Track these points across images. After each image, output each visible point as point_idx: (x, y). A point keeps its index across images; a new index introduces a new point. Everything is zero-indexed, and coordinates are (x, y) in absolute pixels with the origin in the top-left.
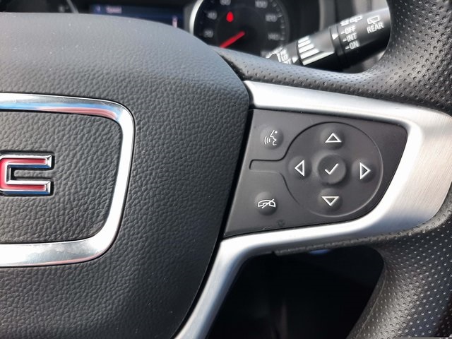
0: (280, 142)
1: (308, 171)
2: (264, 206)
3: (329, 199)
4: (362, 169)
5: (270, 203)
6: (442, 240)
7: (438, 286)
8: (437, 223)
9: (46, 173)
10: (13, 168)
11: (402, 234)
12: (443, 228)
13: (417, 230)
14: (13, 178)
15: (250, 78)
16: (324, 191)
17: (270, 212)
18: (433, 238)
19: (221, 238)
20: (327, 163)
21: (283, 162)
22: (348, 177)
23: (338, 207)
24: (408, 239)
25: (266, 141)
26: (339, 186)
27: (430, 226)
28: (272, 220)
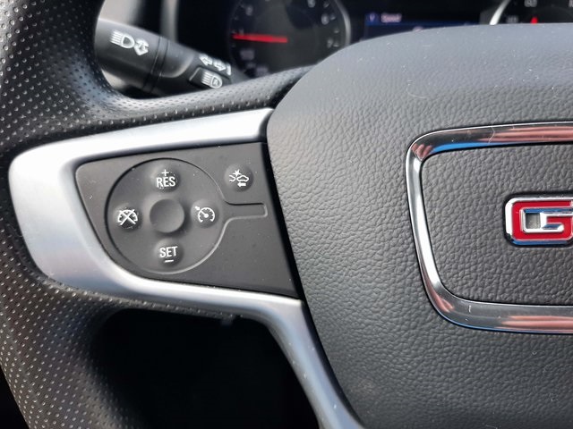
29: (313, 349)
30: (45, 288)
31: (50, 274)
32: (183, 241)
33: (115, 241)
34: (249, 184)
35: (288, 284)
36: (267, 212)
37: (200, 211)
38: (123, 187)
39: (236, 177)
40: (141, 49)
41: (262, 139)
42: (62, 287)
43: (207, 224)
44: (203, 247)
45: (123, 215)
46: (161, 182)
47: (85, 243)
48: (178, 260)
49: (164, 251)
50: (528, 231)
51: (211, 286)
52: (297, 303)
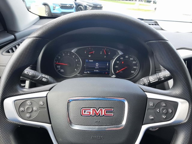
0: (153, 105)
1: (160, 111)
2: (151, 118)
3: (164, 117)
4: (170, 111)
5: (152, 117)
6: (188, 124)
7: (187, 134)
8: (185, 121)
9: (113, 112)
10: (106, 111)
11: (179, 124)
12: (187, 122)
13: (181, 123)
14: (106, 113)
15: (146, 92)
16: (163, 115)
17: (152, 119)
18: (185, 124)
19: (142, 125)
20: (163, 110)
21: (154, 109)
22: (167, 112)
23: (166, 118)
24: (180, 124)
25: (151, 105)
26: (166, 114)
27: (184, 122)
28: (153, 121)
29: (53, 133)
30: (7, 121)
31: (8, 119)
32: (31, 114)
33: (20, 113)
34: (43, 104)
35: (49, 122)
36: (46, 109)
37: (35, 109)
38: (22, 104)
39: (41, 103)
40: (30, 74)
41: (46, 96)
42: (10, 121)
43: (36, 111)
44: (35, 115)
45: (22, 109)
46: (29, 104)
47: (14, 113)
48: (30, 117)
49: (28, 115)
50: (84, 114)
51: (36, 121)
52: (51, 125)
